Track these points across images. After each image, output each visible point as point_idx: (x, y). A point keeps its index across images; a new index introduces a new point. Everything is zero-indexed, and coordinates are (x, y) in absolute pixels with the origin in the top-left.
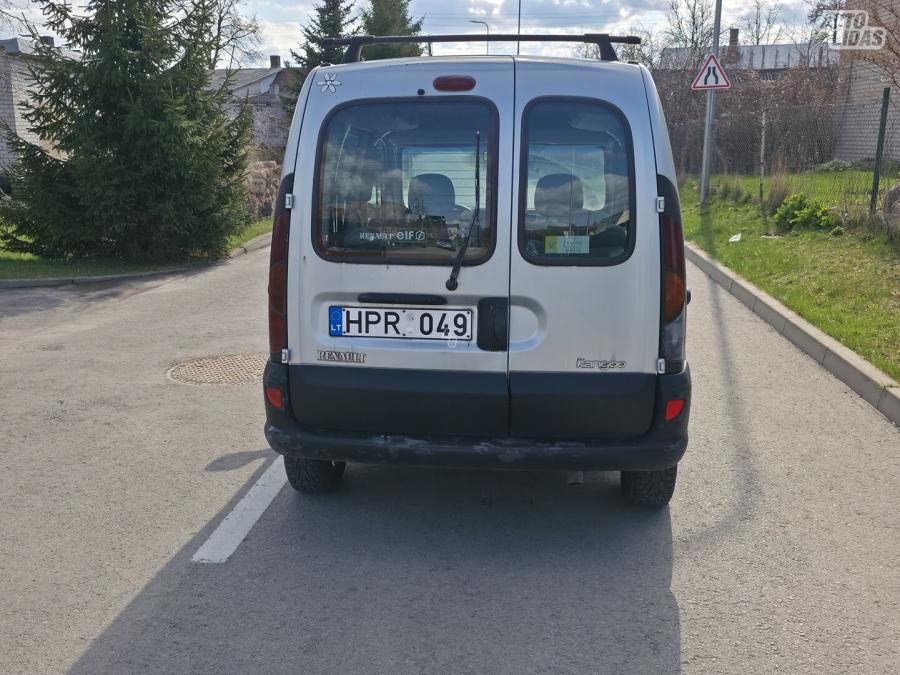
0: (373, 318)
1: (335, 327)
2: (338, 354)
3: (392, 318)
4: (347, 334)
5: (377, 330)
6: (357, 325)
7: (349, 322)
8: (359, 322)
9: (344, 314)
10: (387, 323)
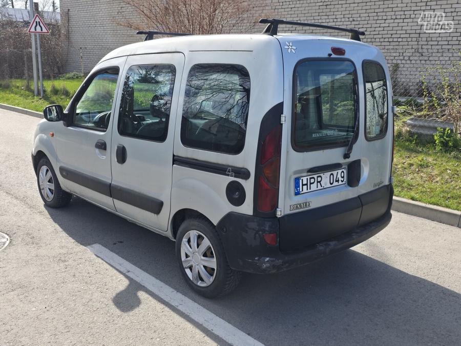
0: (312, 181)
1: (297, 190)
2: (300, 205)
3: (319, 179)
4: (302, 192)
5: (314, 187)
6: (306, 186)
7: (303, 185)
8: (307, 184)
9: (301, 181)
10: (318, 182)
